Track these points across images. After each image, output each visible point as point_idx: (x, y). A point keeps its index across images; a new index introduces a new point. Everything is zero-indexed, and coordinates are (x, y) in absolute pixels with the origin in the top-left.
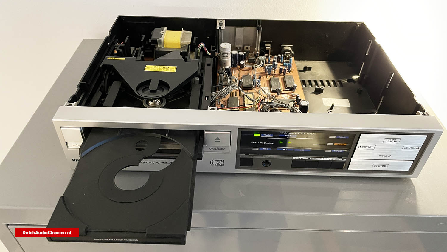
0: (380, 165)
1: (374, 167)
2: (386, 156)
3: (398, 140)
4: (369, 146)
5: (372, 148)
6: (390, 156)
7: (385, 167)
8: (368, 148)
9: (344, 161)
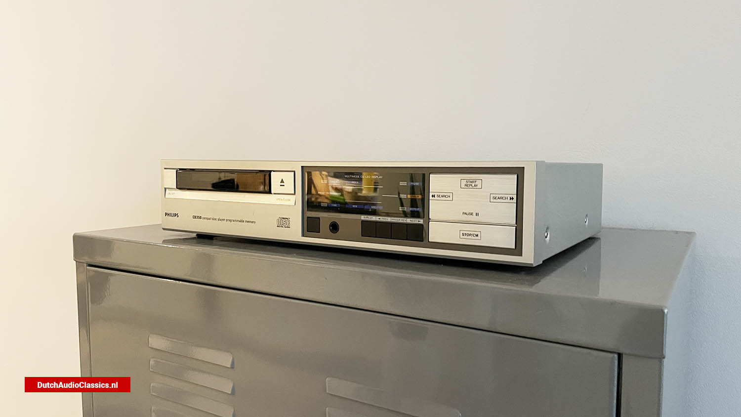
0: (469, 233)
1: (461, 236)
2: (472, 214)
3: (478, 183)
4: (445, 194)
5: (448, 199)
6: (477, 214)
7: (476, 238)
8: (444, 198)
9: (422, 225)
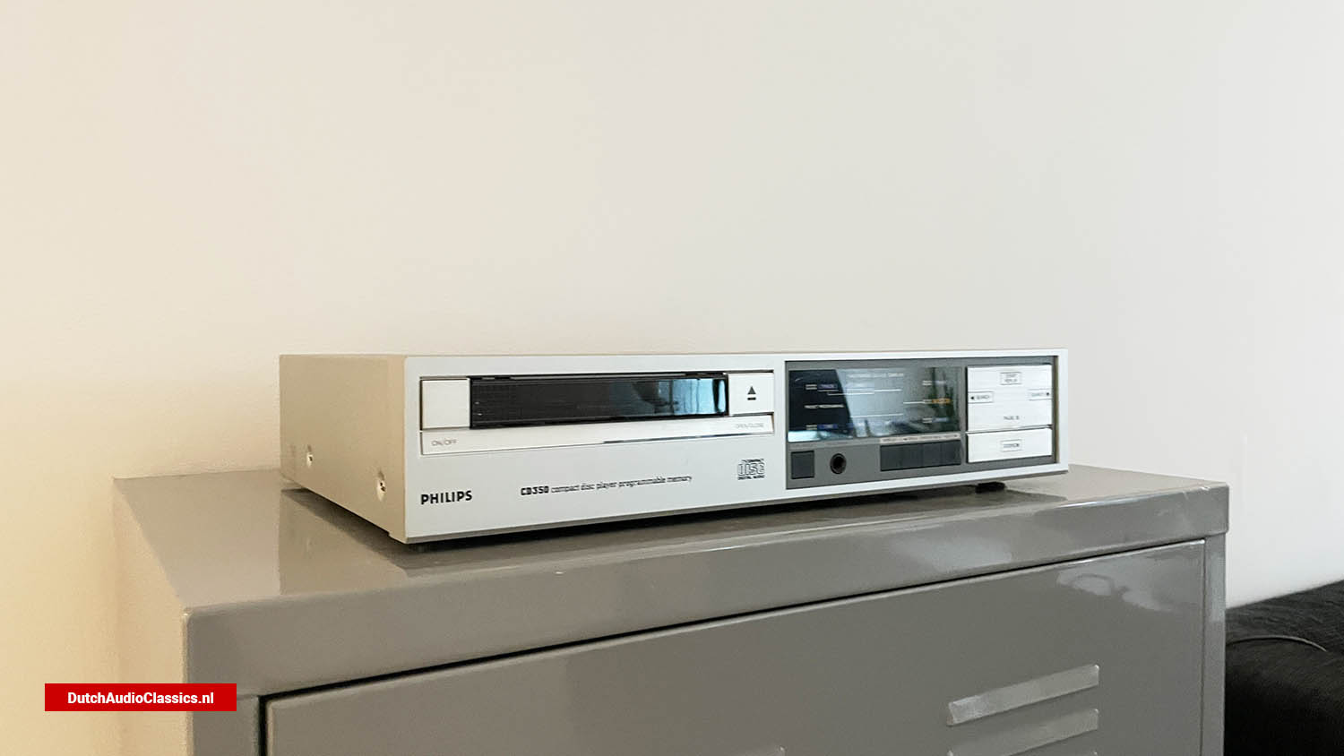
0: (1011, 443)
1: (1003, 449)
2: (1012, 418)
3: (1017, 377)
4: (985, 394)
5: (989, 400)
6: (1018, 418)
7: (1019, 448)
8: (984, 400)
9: (958, 441)
